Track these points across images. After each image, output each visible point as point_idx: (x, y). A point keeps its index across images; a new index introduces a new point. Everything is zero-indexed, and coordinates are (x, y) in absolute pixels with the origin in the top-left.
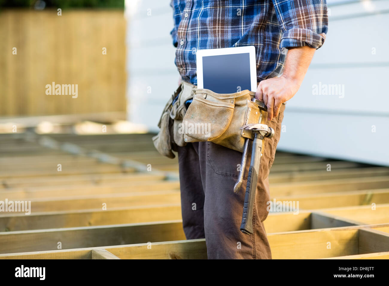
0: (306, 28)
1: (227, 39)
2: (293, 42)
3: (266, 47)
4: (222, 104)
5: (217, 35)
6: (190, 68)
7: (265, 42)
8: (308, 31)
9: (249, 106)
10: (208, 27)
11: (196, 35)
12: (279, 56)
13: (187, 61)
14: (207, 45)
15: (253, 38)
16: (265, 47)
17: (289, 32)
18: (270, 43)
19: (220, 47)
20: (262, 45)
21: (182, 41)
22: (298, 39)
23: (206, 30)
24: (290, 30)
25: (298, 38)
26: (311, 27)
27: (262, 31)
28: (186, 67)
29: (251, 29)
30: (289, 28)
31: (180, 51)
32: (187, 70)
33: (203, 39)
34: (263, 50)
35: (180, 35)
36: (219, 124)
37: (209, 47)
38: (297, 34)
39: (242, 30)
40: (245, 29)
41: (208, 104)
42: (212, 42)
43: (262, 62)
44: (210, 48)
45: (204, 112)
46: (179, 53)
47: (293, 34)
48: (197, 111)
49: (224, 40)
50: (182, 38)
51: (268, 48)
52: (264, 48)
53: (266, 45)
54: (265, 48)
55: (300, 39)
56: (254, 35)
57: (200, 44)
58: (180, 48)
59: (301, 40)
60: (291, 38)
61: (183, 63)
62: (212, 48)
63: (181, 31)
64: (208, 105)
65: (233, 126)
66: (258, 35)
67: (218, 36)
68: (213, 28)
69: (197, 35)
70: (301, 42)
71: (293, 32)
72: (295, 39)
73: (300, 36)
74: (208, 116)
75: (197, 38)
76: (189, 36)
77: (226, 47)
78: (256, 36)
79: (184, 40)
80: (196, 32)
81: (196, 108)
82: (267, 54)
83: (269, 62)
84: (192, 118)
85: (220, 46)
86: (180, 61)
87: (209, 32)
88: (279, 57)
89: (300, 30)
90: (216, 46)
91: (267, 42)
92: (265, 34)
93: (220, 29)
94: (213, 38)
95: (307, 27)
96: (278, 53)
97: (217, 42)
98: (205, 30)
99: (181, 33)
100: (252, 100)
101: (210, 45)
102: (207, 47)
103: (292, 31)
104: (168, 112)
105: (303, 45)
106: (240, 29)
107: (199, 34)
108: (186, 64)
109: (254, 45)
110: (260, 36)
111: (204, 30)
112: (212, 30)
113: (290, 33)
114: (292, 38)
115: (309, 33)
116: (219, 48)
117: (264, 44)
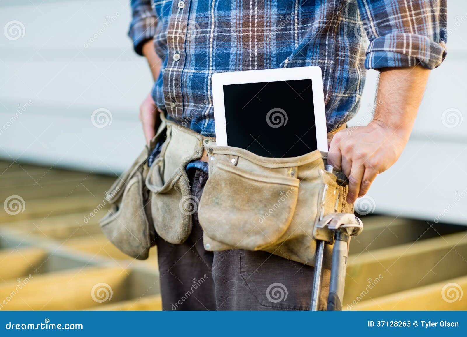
0: (416, 32)
1: (268, 52)
2: (395, 58)
3: (339, 66)
4: (275, 179)
5: (250, 46)
6: (192, 104)
7: (337, 58)
8: (423, 38)
9: (324, 182)
10: (232, 29)
11: (207, 43)
12: (359, 82)
13: (188, 91)
14: (230, 63)
15: (316, 49)
16: (337, 66)
17: (386, 40)
18: (345, 59)
19: (256, 68)
20: (332, 62)
21: (177, 54)
22: (404, 53)
23: (228, 35)
24: (387, 36)
25: (404, 50)
26: (426, 30)
27: (334, 35)
28: (183, 101)
29: (313, 34)
30: (384, 32)
31: (173, 71)
32: (186, 108)
33: (221, 52)
34: (334, 73)
35: (172, 43)
36: (273, 216)
37: (234, 68)
38: (403, 44)
39: (296, 35)
40: (300, 31)
41: (247, 178)
42: (239, 59)
43: (332, 93)
44: (236, 70)
45: (239, 193)
46: (172, 75)
47: (395, 44)
48: (226, 191)
49: (263, 54)
50: (176, 48)
51: (343, 68)
52: (335, 67)
53: (340, 64)
54: (338, 68)
55: (407, 53)
56: (318, 43)
57: (214, 61)
58: (173, 66)
59: (410, 54)
60: (390, 51)
61: (178, 93)
62: (239, 70)
63: (173, 35)
64: (247, 180)
65: (298, 220)
66: (326, 44)
67: (253, 46)
68: (243, 31)
69: (209, 44)
70: (409, 58)
71: (394, 39)
72: (397, 52)
73: (408, 47)
74: (248, 201)
75: (207, 48)
76: (191, 44)
77: (267, 69)
78: (322, 45)
79: (181, 52)
80: (208, 38)
81: (223, 185)
82: (341, 78)
83: (344, 93)
84: (217, 203)
85: (256, 65)
86: (172, 89)
87: (234, 39)
88: (359, 84)
89: (408, 37)
90: (248, 66)
91: (340, 58)
92: (337, 41)
93: (256, 34)
94: (241, 51)
95: (418, 30)
96: (357, 78)
97: (250, 58)
98: (226, 34)
99: (173, 38)
100: (326, 169)
101: (236, 63)
102: (230, 67)
103: (392, 38)
104: (138, 176)
105: (412, 64)
106: (292, 32)
107: (213, 42)
108: (183, 97)
109: (319, 64)
110: (329, 45)
111: (223, 34)
112: (241, 34)
113: (387, 42)
114: (393, 51)
115: (424, 41)
116: (254, 69)
117: (336, 61)
